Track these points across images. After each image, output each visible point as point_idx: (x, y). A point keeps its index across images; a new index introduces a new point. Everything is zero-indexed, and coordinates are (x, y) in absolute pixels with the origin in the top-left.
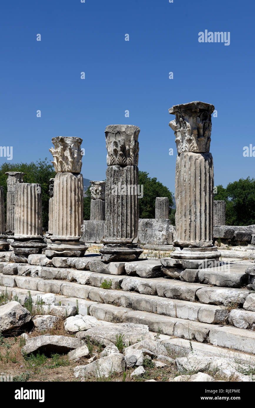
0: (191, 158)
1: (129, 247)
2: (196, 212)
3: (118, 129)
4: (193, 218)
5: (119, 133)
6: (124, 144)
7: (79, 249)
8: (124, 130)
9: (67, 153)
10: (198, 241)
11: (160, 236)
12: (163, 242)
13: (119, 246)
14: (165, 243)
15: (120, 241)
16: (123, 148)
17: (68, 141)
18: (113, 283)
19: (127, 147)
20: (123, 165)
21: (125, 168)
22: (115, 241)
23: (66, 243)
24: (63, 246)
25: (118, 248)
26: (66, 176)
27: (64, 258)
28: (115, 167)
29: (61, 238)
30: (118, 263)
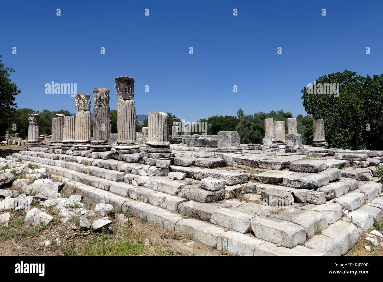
0: (122, 102)
1: (103, 145)
2: (125, 127)
3: (97, 90)
4: (124, 130)
5: (98, 92)
6: (100, 96)
7: (87, 147)
8: (100, 90)
9: (81, 102)
10: (126, 141)
11: (139, 140)
12: (140, 143)
13: (98, 144)
14: (141, 143)
15: (98, 142)
16: (100, 98)
17: (82, 96)
18: (89, 163)
19: (102, 98)
20: (100, 106)
21: (101, 108)
22: (96, 142)
23: (80, 143)
24: (78, 145)
25: (97, 145)
26: (81, 112)
27: (78, 151)
28: (96, 107)
29: (78, 141)
30: (95, 153)
